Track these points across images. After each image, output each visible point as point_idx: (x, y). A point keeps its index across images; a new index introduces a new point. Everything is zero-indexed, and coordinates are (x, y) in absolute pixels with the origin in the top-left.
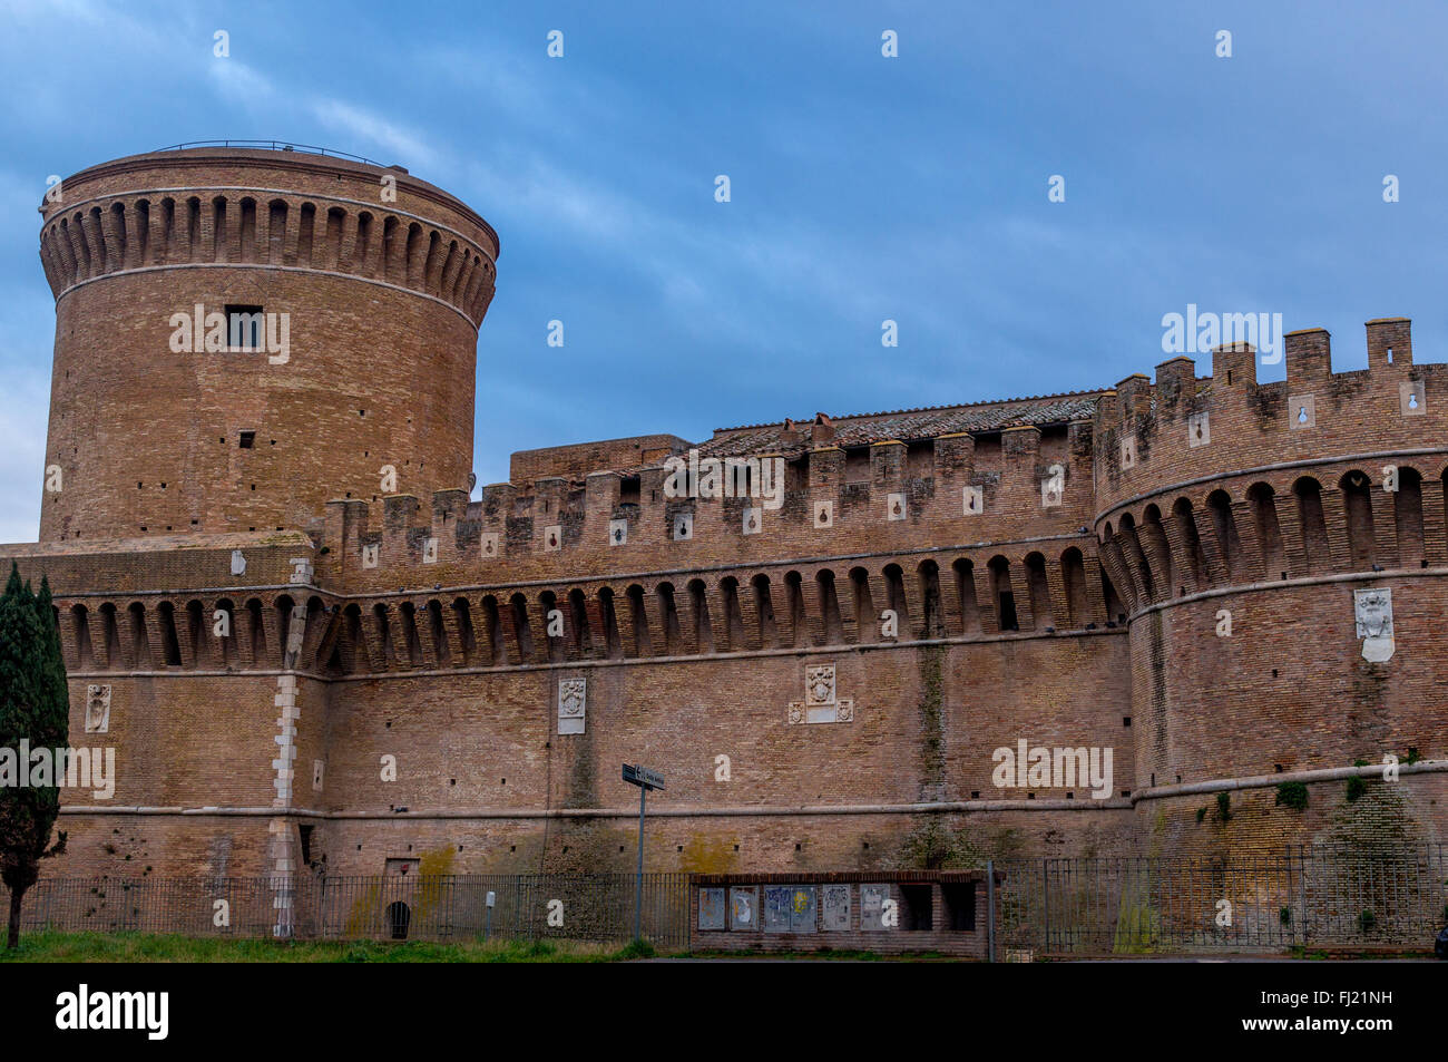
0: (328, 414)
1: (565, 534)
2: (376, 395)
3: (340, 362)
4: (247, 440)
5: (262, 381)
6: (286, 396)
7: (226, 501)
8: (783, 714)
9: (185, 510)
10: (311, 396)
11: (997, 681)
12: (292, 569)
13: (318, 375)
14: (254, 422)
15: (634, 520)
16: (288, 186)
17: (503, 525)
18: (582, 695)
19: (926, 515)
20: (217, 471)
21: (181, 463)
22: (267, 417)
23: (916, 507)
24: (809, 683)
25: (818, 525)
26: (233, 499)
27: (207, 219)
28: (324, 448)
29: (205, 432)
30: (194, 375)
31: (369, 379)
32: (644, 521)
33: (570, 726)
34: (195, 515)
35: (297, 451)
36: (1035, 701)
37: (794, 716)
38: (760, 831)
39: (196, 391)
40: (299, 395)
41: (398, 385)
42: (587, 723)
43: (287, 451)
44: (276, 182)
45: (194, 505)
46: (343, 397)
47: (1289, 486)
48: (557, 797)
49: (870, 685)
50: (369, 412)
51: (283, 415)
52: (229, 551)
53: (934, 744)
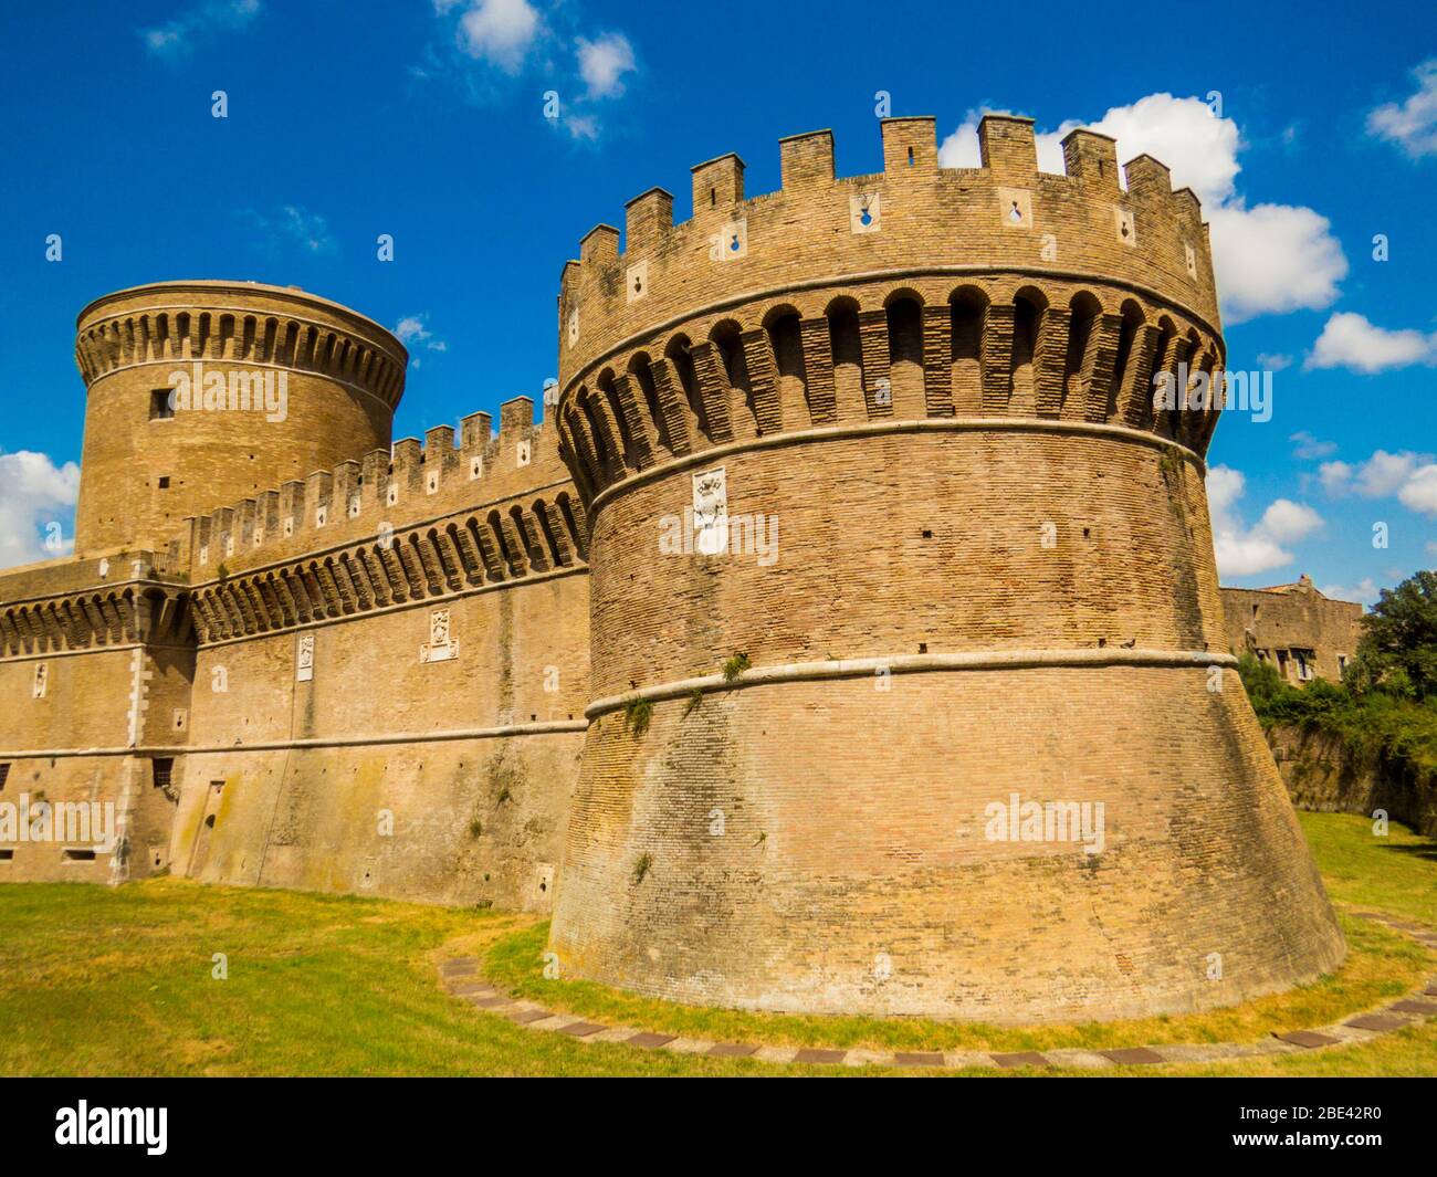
0: (223, 460)
1: (295, 523)
2: (264, 443)
3: (234, 422)
4: (164, 483)
5: (175, 440)
6: (192, 449)
7: (149, 527)
8: (417, 655)
9: (122, 536)
10: (210, 448)
11: (549, 614)
12: (132, 569)
13: (215, 433)
14: (168, 470)
15: (329, 504)
16: (192, 302)
17: (264, 522)
18: (311, 649)
19: (494, 471)
20: (143, 507)
21: (122, 504)
22: (177, 465)
23: (488, 465)
24: (433, 627)
25: (430, 491)
26: (153, 525)
27: (138, 333)
28: (221, 484)
29: (137, 480)
30: (131, 441)
31: (258, 433)
32: (335, 504)
33: (304, 675)
34: (129, 538)
35: (198, 487)
36: (574, 630)
37: (423, 655)
38: (400, 754)
39: (131, 452)
40: (201, 448)
41: (284, 436)
42: (314, 671)
43: (190, 488)
44: (183, 301)
45: (128, 530)
46: (235, 448)
47: (625, 366)
48: (296, 730)
49: (469, 625)
50: (257, 457)
51: (189, 462)
52: (99, 560)
53: (507, 673)
